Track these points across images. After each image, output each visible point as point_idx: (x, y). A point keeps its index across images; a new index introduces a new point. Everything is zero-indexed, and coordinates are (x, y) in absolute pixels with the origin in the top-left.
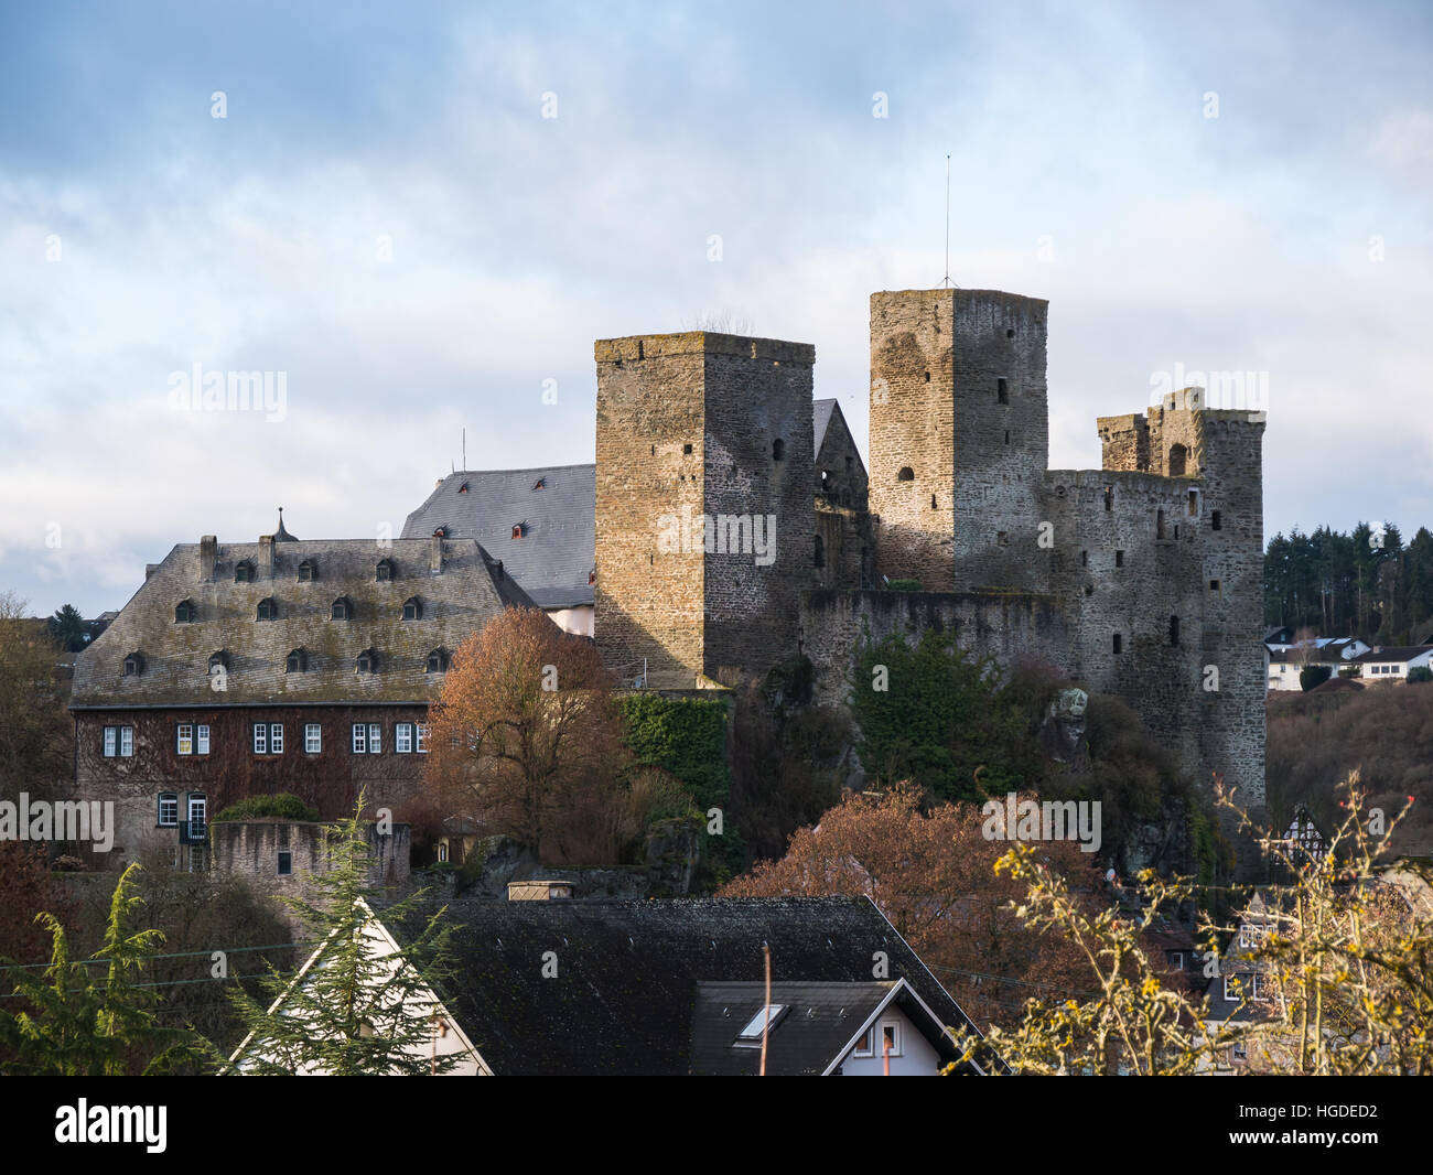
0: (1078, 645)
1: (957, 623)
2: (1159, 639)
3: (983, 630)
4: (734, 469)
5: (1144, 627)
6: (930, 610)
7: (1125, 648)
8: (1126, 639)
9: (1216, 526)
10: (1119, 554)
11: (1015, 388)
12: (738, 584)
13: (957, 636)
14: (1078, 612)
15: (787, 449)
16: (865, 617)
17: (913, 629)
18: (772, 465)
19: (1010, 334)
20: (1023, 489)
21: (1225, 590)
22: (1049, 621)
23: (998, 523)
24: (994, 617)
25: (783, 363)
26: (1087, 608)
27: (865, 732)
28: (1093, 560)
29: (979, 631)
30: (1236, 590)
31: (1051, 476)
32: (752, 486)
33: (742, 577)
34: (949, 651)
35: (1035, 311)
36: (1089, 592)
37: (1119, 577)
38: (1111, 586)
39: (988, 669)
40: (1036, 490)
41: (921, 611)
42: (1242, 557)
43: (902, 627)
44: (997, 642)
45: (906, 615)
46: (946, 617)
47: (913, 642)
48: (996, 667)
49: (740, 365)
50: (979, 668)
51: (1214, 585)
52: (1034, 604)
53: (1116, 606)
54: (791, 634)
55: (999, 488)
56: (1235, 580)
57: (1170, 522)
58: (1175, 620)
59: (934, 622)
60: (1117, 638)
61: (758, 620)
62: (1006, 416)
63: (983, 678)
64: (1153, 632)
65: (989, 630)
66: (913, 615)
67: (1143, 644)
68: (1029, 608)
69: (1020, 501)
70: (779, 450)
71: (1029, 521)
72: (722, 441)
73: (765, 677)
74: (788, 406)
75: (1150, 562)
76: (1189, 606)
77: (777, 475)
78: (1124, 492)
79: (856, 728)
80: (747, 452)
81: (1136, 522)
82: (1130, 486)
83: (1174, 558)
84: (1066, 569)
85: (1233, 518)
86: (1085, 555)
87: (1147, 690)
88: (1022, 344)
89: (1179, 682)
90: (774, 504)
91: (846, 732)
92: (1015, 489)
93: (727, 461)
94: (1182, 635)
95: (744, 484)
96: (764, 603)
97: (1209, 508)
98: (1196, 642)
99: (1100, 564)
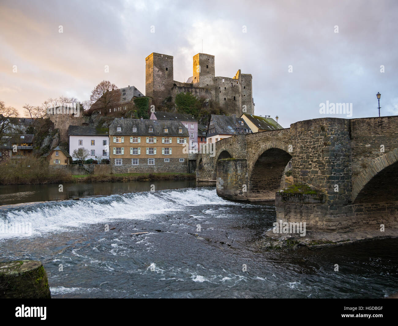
0: (219, 99)
1: (192, 91)
2: (232, 99)
3: (196, 92)
4: (159, 71)
5: (229, 97)
6: (188, 89)
7: (226, 100)
8: (226, 98)
9: (245, 88)
10: (225, 88)
11: (209, 66)
13: (192, 93)
14: (219, 95)
15: (168, 69)
16: (177, 90)
17: (185, 92)
18: (166, 71)
19: (209, 59)
20: (211, 79)
21: (246, 96)
22: (207, 91)
23: (207, 83)
24: (198, 90)
25: (168, 58)
26: (220, 94)
28: (221, 88)
30: (247, 96)
31: (215, 78)
32: (162, 73)
33: (160, 85)
34: (191, 95)
35: (213, 57)
36: (220, 92)
37: (225, 91)
38: (224, 92)
39: (197, 97)
40: (213, 79)
41: (186, 89)
42: (248, 92)
43: (183, 91)
44: (198, 94)
45: (184, 90)
46: (190, 90)
48: (198, 97)
49: (160, 57)
50: (195, 97)
51: (244, 95)
52: (205, 89)
53: (225, 94)
54: (169, 93)
55: (207, 79)
56: (247, 95)
57: (234, 84)
58: (234, 97)
60: (225, 98)
61: (163, 91)
62: (208, 70)
63: (196, 99)
64: (231, 98)
65: (197, 92)
66: (185, 90)
67: (230, 100)
69: (210, 81)
70: (167, 69)
71: (212, 83)
72: (157, 67)
73: (164, 99)
74: (169, 64)
75: (230, 89)
76: (237, 95)
77: (167, 72)
78: (226, 80)
79: (176, 105)
80: (161, 69)
81: (228, 84)
82: (226, 79)
83: (234, 89)
84: (217, 89)
85: (247, 87)
86: (220, 87)
87: (230, 105)
88: (210, 61)
89: (235, 105)
90: (166, 76)
91: (174, 105)
92: (210, 79)
93: (157, 70)
94: (236, 99)
95: (161, 73)
96: (164, 89)
97: (243, 86)
98: (238, 100)
99: (222, 89)
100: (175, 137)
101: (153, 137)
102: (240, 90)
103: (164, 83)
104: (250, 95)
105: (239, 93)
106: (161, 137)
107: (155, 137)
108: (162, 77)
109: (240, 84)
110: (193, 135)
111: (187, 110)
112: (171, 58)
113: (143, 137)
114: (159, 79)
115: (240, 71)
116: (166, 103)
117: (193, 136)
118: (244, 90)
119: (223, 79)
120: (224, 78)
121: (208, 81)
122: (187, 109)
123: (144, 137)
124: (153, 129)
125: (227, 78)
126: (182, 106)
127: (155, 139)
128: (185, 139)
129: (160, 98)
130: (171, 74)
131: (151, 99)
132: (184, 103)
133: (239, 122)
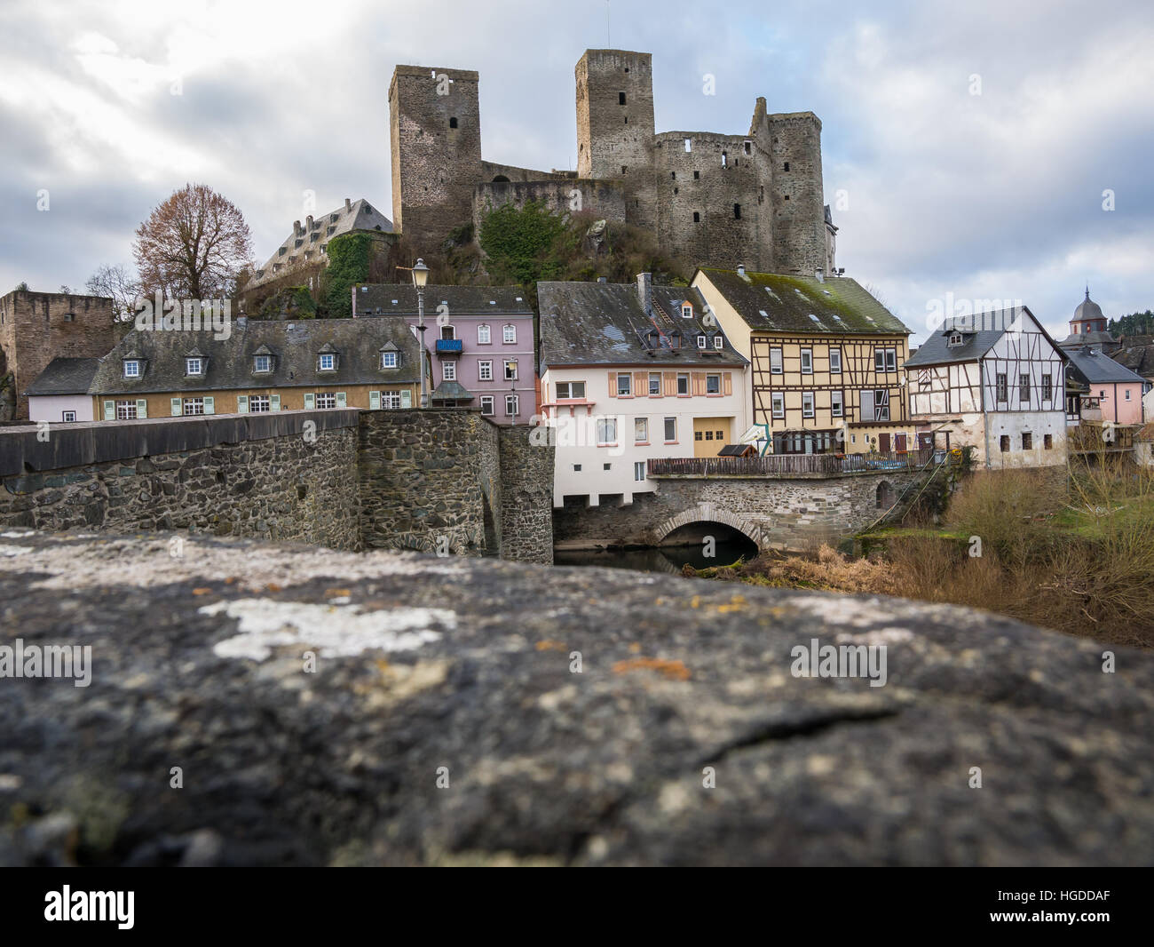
0: (671, 218)
1: (545, 196)
2: (726, 215)
3: (562, 198)
4: (421, 132)
5: (714, 208)
6: (529, 192)
7: (702, 218)
8: (702, 214)
9: (786, 169)
10: (696, 174)
11: (630, 97)
12: (426, 189)
13: (546, 202)
14: (671, 202)
15: (459, 123)
16: (487, 196)
17: (518, 201)
18: (449, 130)
19: (627, 70)
20: (639, 145)
21: (792, 200)
22: (608, 193)
23: (622, 162)
24: (569, 191)
25: (457, 81)
26: (676, 200)
27: (490, 255)
28: (678, 176)
29: (559, 199)
30: (799, 199)
31: (654, 137)
32: (435, 140)
33: (429, 185)
34: (541, 210)
35: (644, 60)
36: (676, 191)
37: (697, 184)
38: (691, 189)
39: (566, 218)
40: (646, 145)
41: (524, 191)
42: (802, 183)
43: (512, 200)
45: (514, 194)
46: (538, 193)
47: (518, 208)
48: (570, 217)
49: (424, 81)
50: (560, 218)
51: (787, 198)
52: (596, 184)
53: (695, 198)
54: (466, 213)
55: (622, 144)
56: (798, 195)
57: (731, 157)
58: (737, 207)
59: (532, 197)
60: (696, 216)
61: (441, 206)
62: (625, 110)
63: (563, 223)
64: (722, 211)
66: (519, 194)
67: (716, 218)
68: (593, 186)
69: (636, 151)
70: (454, 123)
71: (643, 160)
72: (413, 119)
73: (447, 235)
74: (460, 101)
75: (718, 177)
76: (748, 199)
77: (453, 135)
78: (698, 142)
79: (483, 253)
80: (430, 124)
81: (705, 156)
82: (700, 138)
83: (737, 176)
84: (664, 182)
85: (796, 165)
86: (673, 173)
87: (718, 240)
88: (634, 75)
89: (741, 236)
90: (451, 149)
91: (476, 255)
92: (632, 145)
93: (416, 128)
94: (743, 213)
95: (429, 140)
96: (445, 197)
97: (781, 161)
98: (753, 217)
99: (684, 178)
100: (362, 389)
101: (267, 392)
102: (764, 176)
103: (442, 173)
104: (812, 194)
105: (757, 188)
106: (298, 392)
107: (273, 391)
108: (438, 155)
109: (763, 152)
110: (490, 367)
111: (523, 271)
112: (469, 77)
113: (223, 394)
114: (424, 162)
115: (762, 102)
116: (450, 249)
117: (490, 371)
118: (785, 176)
119: (687, 142)
120: (689, 135)
121: (626, 151)
122: (522, 266)
123: (230, 395)
124: (268, 361)
125: (704, 135)
126: (507, 258)
127: (275, 399)
128: (406, 395)
129: (430, 235)
130: (470, 140)
131: (378, 238)
132: (512, 244)
133: (674, 303)
